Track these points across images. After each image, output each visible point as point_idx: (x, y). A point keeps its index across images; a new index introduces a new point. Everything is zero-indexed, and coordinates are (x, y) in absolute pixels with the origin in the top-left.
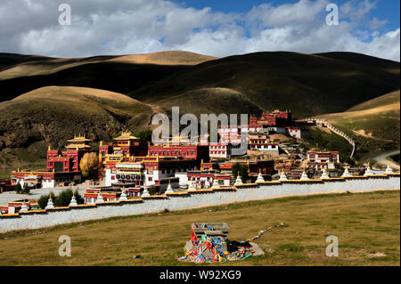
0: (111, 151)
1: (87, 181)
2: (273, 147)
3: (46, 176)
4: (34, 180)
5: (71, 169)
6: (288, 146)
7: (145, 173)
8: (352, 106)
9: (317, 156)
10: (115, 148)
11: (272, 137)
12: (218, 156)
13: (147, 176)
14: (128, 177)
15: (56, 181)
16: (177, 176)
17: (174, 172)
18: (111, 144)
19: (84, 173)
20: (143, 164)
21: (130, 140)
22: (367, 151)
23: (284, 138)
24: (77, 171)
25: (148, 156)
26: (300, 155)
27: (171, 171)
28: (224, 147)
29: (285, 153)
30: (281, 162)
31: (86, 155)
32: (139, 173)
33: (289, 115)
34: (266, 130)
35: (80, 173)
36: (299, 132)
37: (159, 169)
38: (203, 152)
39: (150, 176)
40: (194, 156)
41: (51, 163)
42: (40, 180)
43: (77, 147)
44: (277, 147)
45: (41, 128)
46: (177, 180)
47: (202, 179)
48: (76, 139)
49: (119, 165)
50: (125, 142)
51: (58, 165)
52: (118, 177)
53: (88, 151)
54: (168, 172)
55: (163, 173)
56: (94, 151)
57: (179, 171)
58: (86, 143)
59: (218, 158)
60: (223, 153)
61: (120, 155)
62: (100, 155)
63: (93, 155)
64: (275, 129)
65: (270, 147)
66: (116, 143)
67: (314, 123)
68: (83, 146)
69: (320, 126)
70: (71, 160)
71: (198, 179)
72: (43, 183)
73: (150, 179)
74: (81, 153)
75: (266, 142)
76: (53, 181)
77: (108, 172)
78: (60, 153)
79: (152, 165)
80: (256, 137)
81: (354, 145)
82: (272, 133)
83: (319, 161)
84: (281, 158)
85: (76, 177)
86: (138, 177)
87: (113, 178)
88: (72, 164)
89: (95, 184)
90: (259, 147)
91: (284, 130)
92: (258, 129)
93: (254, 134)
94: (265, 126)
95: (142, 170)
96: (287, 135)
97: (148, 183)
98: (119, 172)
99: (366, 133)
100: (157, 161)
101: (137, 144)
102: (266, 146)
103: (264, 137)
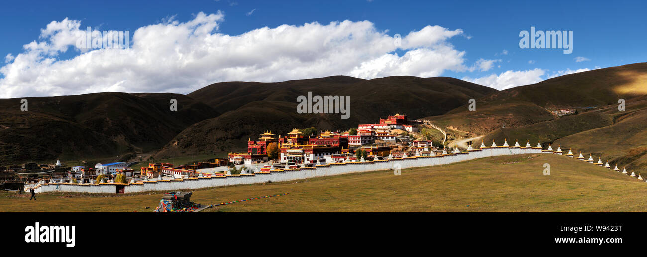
0: (286, 142)
1: (271, 161)
2: (392, 138)
3: (247, 157)
4: (239, 159)
5: (262, 153)
6: (403, 137)
7: (305, 155)
8: (447, 111)
9: (418, 143)
10: (288, 140)
11: (393, 132)
12: (355, 144)
13: (306, 158)
14: (294, 158)
15: (253, 160)
16: (325, 157)
17: (324, 155)
18: (286, 137)
19: (269, 155)
20: (303, 150)
21: (298, 134)
22: (453, 139)
23: (400, 132)
24: (265, 154)
25: (307, 145)
26: (409, 143)
27: (322, 155)
28: (359, 139)
29: (400, 141)
30: (397, 147)
31: (270, 144)
32: (301, 156)
33: (405, 117)
34: (389, 127)
35: (266, 156)
36: (411, 128)
37: (313, 153)
38: (344, 142)
39: (307, 158)
40: (338, 145)
41: (250, 149)
42: (243, 159)
43: (265, 139)
44: (394, 138)
45: (249, 127)
46: (325, 161)
47: (341, 159)
48: (266, 134)
49: (289, 151)
50: (294, 136)
51: (254, 150)
52: (288, 158)
53: (272, 141)
54: (320, 155)
55: (316, 155)
56: (276, 142)
57: (327, 155)
58: (271, 136)
59: (356, 146)
60: (359, 142)
61: (291, 144)
62: (279, 144)
63: (275, 144)
64: (395, 126)
65: (390, 138)
66: (289, 137)
67: (422, 122)
68: (269, 138)
69: (425, 124)
70: (262, 147)
71: (339, 160)
72: (245, 161)
73: (308, 160)
74: (268, 142)
75: (388, 135)
76: (250, 160)
77: (282, 156)
78: (255, 143)
79: (309, 151)
80: (382, 132)
81: (446, 135)
82: (393, 129)
83: (420, 147)
84: (397, 145)
85: (265, 158)
86: (300, 158)
87: (285, 159)
88: (262, 149)
89: (275, 163)
90: (383, 137)
91: (401, 127)
92: (384, 126)
93: (381, 130)
94: (389, 125)
95: (302, 154)
96: (403, 130)
97: (307, 162)
98: (289, 155)
99: (454, 128)
100: (312, 148)
101: (302, 137)
102: (387, 137)
103: (387, 132)
